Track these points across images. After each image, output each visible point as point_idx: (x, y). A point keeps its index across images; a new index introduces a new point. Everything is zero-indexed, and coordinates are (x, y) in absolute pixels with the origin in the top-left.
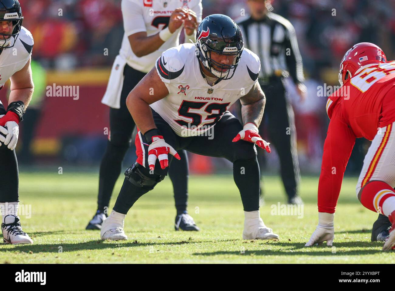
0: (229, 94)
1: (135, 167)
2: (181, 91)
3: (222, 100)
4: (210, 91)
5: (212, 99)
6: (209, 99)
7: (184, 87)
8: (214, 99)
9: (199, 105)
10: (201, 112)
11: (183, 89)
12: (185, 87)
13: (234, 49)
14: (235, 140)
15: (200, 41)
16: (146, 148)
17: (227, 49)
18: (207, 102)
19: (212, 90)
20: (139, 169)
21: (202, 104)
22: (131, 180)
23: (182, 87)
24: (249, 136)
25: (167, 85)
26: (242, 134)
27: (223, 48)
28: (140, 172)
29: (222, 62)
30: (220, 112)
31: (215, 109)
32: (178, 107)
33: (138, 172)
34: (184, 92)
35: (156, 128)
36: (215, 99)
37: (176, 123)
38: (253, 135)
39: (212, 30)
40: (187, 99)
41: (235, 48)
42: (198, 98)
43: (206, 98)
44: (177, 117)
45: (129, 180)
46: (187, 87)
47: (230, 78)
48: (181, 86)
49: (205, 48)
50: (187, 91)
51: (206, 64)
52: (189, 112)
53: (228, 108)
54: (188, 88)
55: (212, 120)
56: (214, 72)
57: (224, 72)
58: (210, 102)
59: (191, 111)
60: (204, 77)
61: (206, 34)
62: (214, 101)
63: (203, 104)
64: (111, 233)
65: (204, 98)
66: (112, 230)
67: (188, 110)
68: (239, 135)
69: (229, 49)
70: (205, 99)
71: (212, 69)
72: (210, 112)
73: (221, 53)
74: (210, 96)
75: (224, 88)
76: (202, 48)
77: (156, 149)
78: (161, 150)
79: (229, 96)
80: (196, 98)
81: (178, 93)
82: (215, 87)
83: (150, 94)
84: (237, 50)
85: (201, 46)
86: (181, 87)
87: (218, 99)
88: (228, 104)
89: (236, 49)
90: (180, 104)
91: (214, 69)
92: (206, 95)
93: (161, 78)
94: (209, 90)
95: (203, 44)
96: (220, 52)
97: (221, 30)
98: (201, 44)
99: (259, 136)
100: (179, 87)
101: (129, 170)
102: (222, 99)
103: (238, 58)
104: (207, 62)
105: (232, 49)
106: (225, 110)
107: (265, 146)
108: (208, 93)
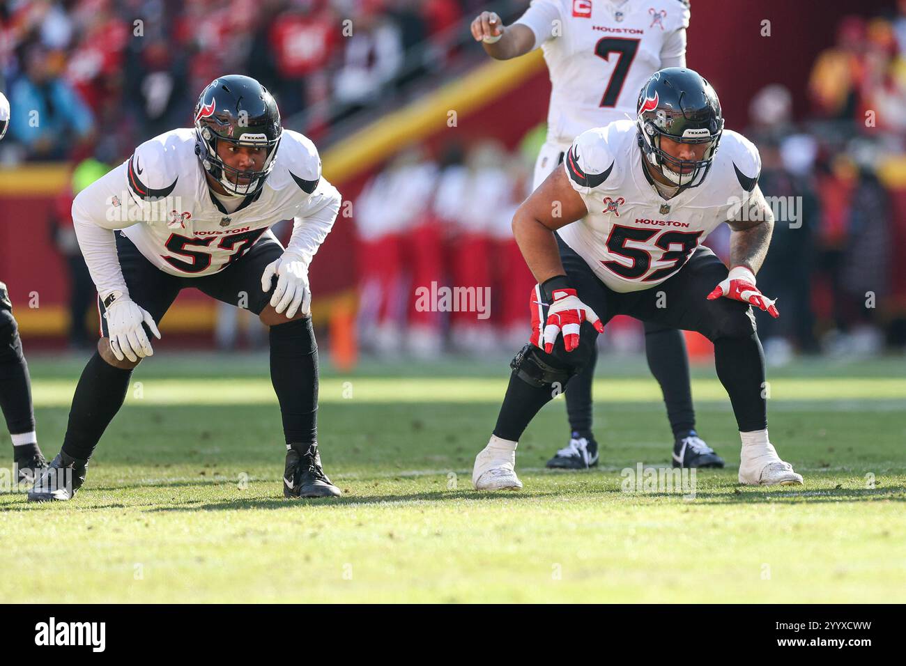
0: (700, 216)
1: (529, 349)
2: (609, 208)
3: (687, 226)
4: (665, 209)
5: (669, 223)
6: (662, 223)
7: (614, 200)
8: (672, 224)
9: (643, 235)
10: (649, 246)
11: (612, 206)
12: (617, 202)
13: (702, 133)
14: (713, 296)
15: (642, 117)
16: (546, 310)
17: (689, 133)
18: (659, 230)
19: (669, 207)
20: (535, 352)
21: (651, 233)
22: (521, 374)
23: (611, 202)
24: (737, 291)
25: (583, 197)
26: (725, 286)
27: (683, 131)
28: (537, 358)
29: (682, 155)
30: (684, 247)
31: (676, 241)
32: (606, 237)
33: (534, 358)
34: (615, 210)
35: (565, 274)
36: (674, 224)
37: (605, 268)
38: (744, 288)
39: (663, 97)
40: (623, 222)
41: (705, 130)
42: (642, 221)
43: (657, 222)
44: (605, 255)
45: (519, 375)
46: (621, 201)
47: (697, 186)
48: (609, 198)
49: (650, 130)
50: (620, 209)
51: (653, 158)
52: (626, 246)
53: (700, 240)
54: (623, 203)
55: (671, 263)
56: (667, 173)
57: (686, 173)
58: (665, 229)
59: (630, 244)
60: (651, 183)
61: (653, 104)
62: (672, 228)
63: (654, 232)
64: (493, 475)
65: (653, 221)
66: (493, 471)
67: (623, 242)
68: (720, 289)
69: (693, 133)
70: (654, 223)
71: (664, 168)
72: (666, 247)
73: (679, 139)
74: (664, 218)
75: (689, 204)
76: (645, 129)
77: (559, 313)
78: (569, 316)
79: (701, 218)
80: (637, 221)
81: (604, 212)
82: (673, 202)
83: (554, 215)
84: (709, 134)
85: (643, 126)
86: (608, 201)
87: (680, 224)
88: (699, 234)
89: (707, 132)
90: (609, 233)
91: (669, 168)
92: (655, 215)
93: (573, 183)
94: (662, 207)
95: (646, 123)
96: (677, 137)
97: (679, 97)
98: (643, 122)
99: (756, 289)
100: (605, 201)
101: (518, 357)
102: (688, 224)
103: (712, 149)
104: (653, 155)
105: (700, 133)
106: (695, 245)
107: (767, 307)
108: (660, 212)
